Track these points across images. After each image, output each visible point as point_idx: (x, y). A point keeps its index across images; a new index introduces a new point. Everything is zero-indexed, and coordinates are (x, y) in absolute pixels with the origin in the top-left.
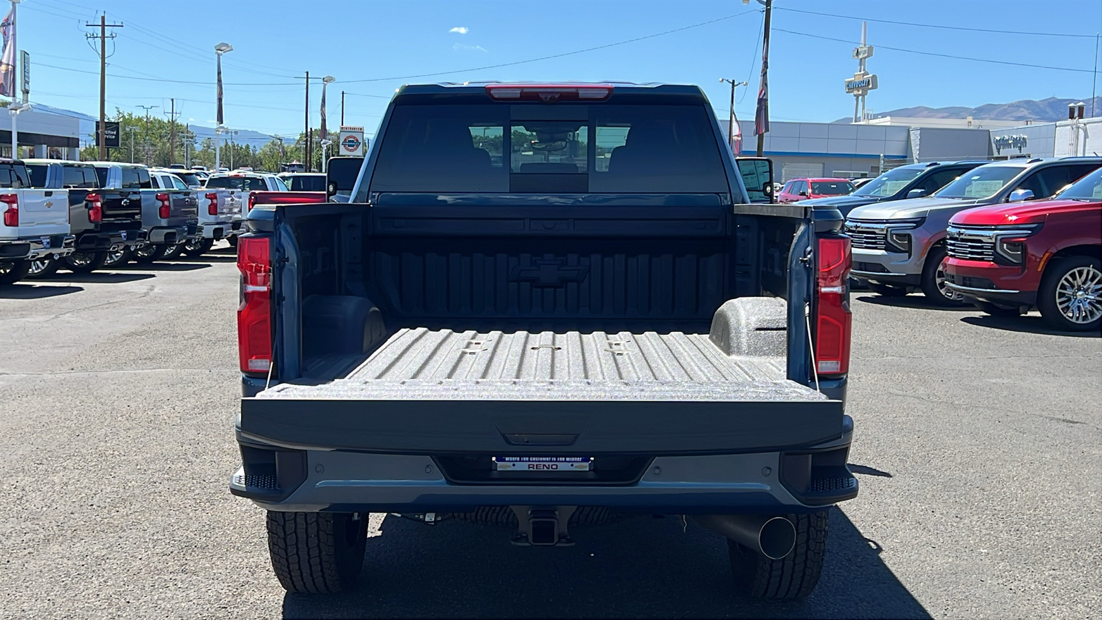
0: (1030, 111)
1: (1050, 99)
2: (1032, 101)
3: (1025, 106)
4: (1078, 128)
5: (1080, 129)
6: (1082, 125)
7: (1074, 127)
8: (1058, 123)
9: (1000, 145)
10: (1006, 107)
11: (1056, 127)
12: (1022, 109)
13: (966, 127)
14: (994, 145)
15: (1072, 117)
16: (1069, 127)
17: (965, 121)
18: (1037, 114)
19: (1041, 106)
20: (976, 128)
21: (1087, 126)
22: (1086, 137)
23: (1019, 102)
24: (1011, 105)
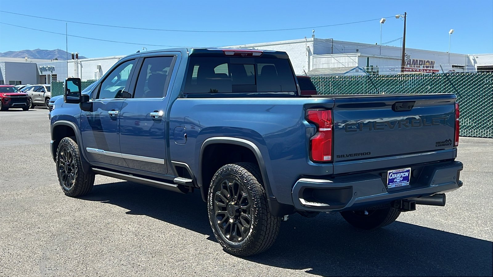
0: (29, 55)
1: (37, 49)
2: (29, 50)
3: (26, 52)
4: (78, 63)
5: (79, 64)
6: (79, 62)
7: (76, 62)
8: (68, 61)
9: (42, 70)
10: (18, 53)
11: (68, 62)
12: (25, 54)
13: (25, 62)
14: (39, 70)
15: (73, 58)
16: (74, 63)
17: (24, 59)
18: (32, 56)
19: (34, 53)
20: (30, 62)
21: (82, 62)
22: (82, 67)
23: (24, 50)
24: (20, 52)
